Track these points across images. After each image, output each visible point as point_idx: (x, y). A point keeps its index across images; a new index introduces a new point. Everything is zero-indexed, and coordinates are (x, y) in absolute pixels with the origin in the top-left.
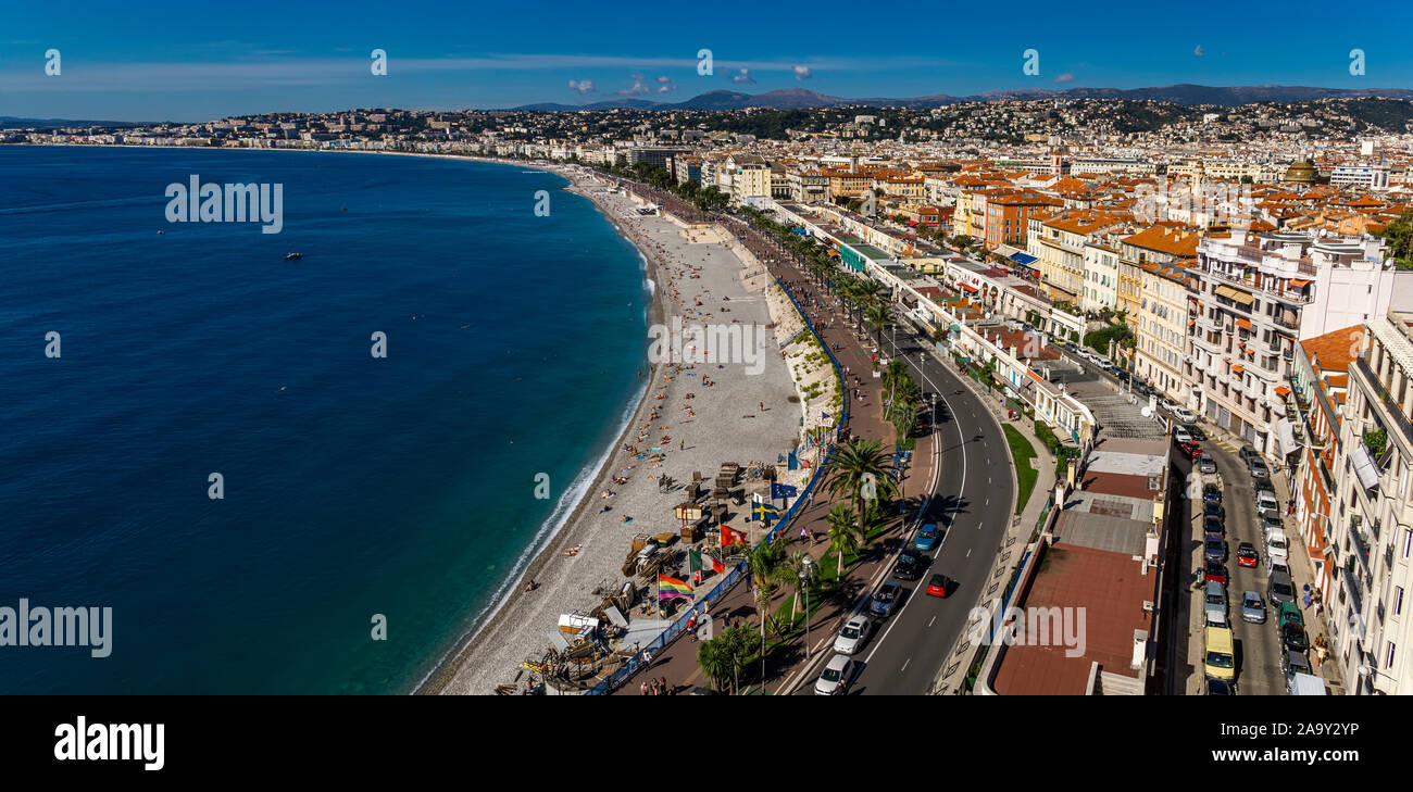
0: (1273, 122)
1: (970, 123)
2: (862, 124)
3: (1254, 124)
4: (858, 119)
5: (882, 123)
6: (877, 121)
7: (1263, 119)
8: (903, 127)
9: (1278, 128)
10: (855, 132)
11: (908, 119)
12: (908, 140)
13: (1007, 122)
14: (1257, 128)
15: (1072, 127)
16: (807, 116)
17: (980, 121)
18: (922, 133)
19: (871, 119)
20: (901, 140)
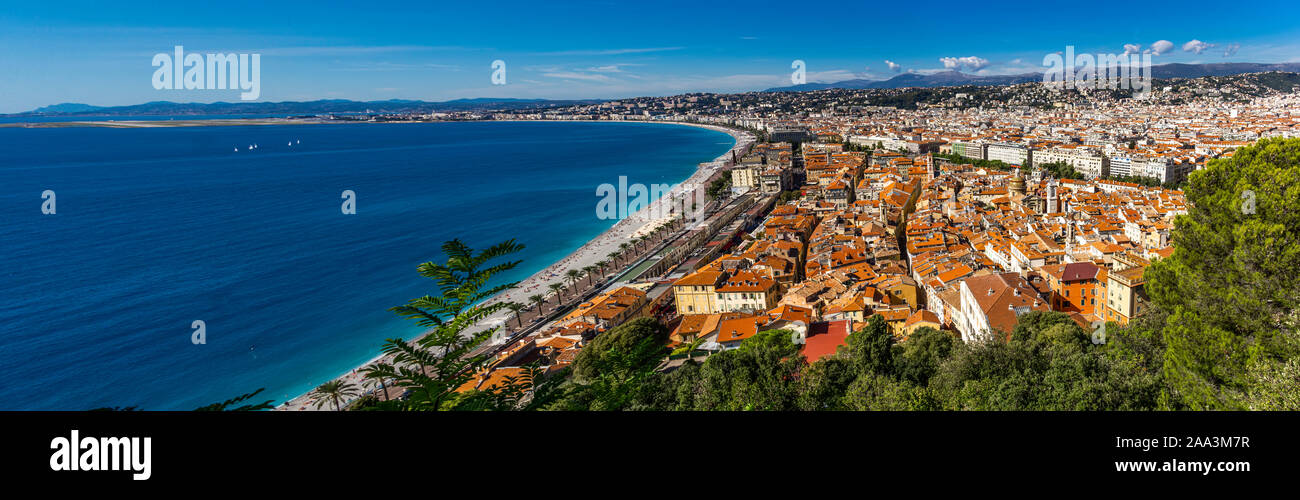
0: (1206, 90)
1: (1023, 97)
2: (959, 98)
3: (1193, 92)
4: (958, 96)
5: (971, 97)
6: (968, 96)
7: (1199, 89)
8: (984, 99)
9: (1207, 94)
10: (954, 103)
11: (987, 95)
12: (984, 107)
13: (1045, 95)
14: (1195, 94)
15: (1084, 97)
16: (931, 94)
17: (1029, 95)
18: (994, 102)
19: (965, 96)
20: (981, 108)
